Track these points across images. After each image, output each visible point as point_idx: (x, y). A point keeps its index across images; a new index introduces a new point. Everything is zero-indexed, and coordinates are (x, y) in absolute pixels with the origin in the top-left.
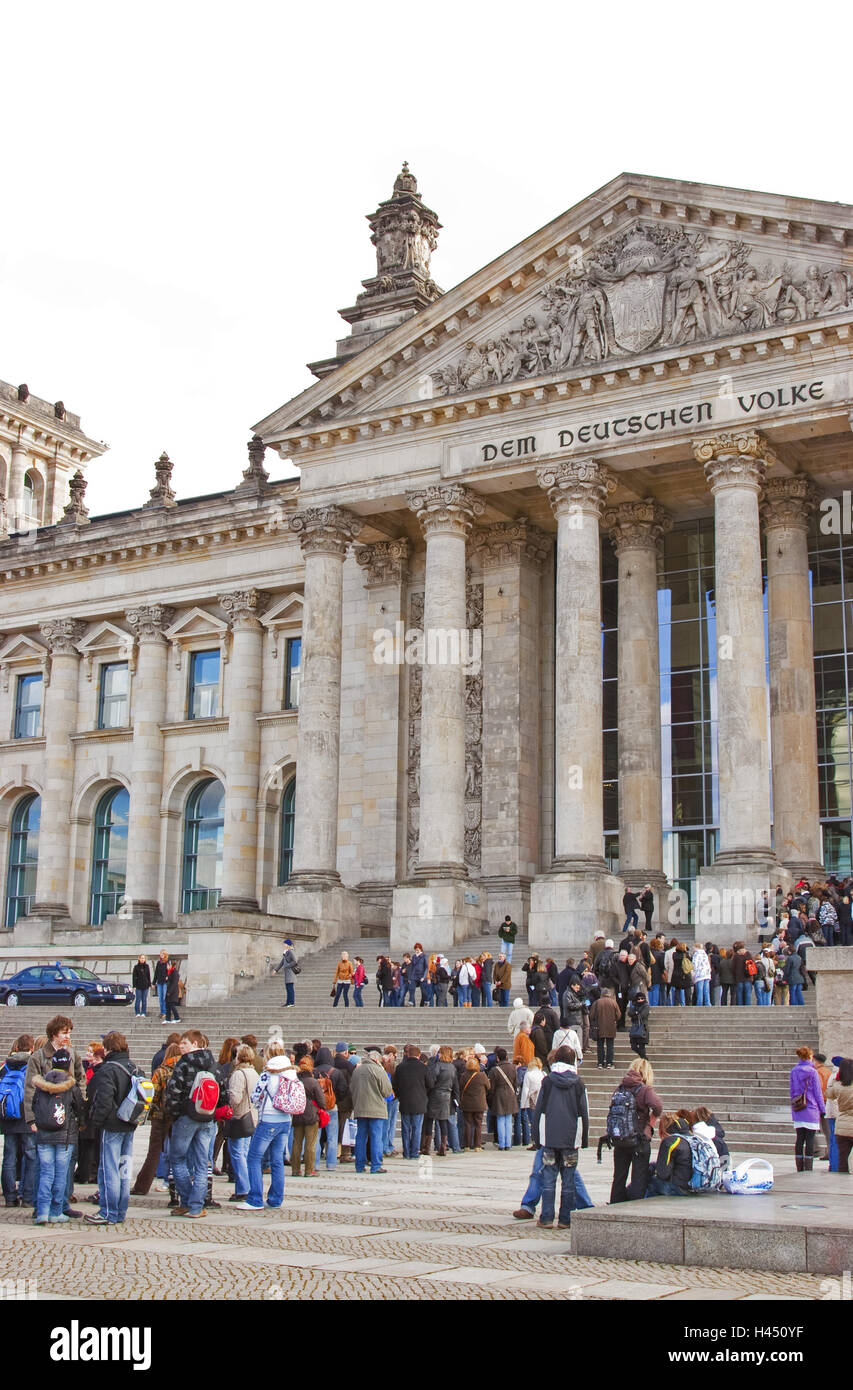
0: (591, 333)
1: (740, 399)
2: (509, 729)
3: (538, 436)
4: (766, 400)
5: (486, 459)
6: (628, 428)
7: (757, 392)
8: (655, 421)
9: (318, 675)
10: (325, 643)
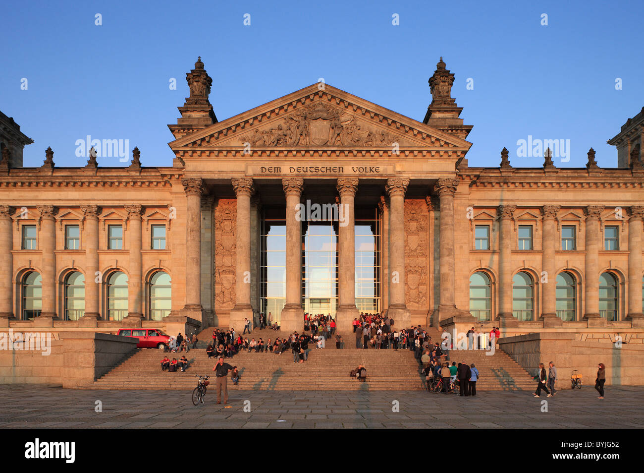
0: (304, 135)
1: (353, 168)
3: (282, 167)
4: (361, 170)
5: (262, 172)
6: (314, 170)
7: (359, 167)
8: (324, 170)
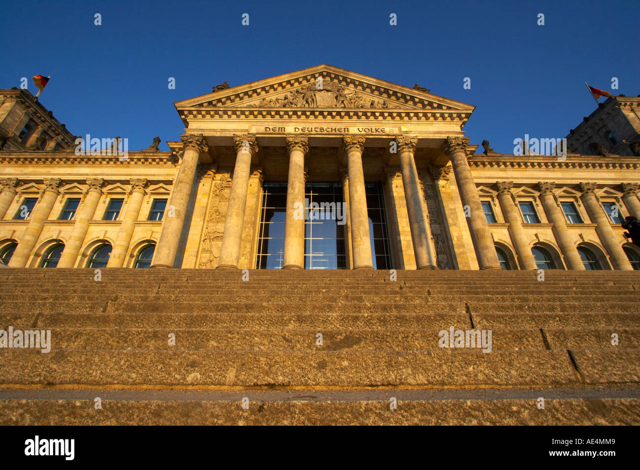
0: (309, 101)
1: (358, 129)
2: (249, 228)
3: (286, 127)
4: (367, 130)
5: (266, 131)
6: (319, 130)
7: (364, 128)
8: (330, 130)
9: (183, 189)
10: (188, 180)
